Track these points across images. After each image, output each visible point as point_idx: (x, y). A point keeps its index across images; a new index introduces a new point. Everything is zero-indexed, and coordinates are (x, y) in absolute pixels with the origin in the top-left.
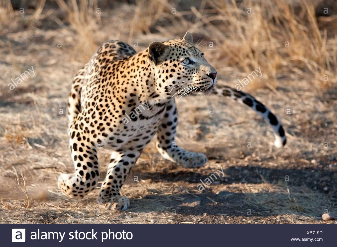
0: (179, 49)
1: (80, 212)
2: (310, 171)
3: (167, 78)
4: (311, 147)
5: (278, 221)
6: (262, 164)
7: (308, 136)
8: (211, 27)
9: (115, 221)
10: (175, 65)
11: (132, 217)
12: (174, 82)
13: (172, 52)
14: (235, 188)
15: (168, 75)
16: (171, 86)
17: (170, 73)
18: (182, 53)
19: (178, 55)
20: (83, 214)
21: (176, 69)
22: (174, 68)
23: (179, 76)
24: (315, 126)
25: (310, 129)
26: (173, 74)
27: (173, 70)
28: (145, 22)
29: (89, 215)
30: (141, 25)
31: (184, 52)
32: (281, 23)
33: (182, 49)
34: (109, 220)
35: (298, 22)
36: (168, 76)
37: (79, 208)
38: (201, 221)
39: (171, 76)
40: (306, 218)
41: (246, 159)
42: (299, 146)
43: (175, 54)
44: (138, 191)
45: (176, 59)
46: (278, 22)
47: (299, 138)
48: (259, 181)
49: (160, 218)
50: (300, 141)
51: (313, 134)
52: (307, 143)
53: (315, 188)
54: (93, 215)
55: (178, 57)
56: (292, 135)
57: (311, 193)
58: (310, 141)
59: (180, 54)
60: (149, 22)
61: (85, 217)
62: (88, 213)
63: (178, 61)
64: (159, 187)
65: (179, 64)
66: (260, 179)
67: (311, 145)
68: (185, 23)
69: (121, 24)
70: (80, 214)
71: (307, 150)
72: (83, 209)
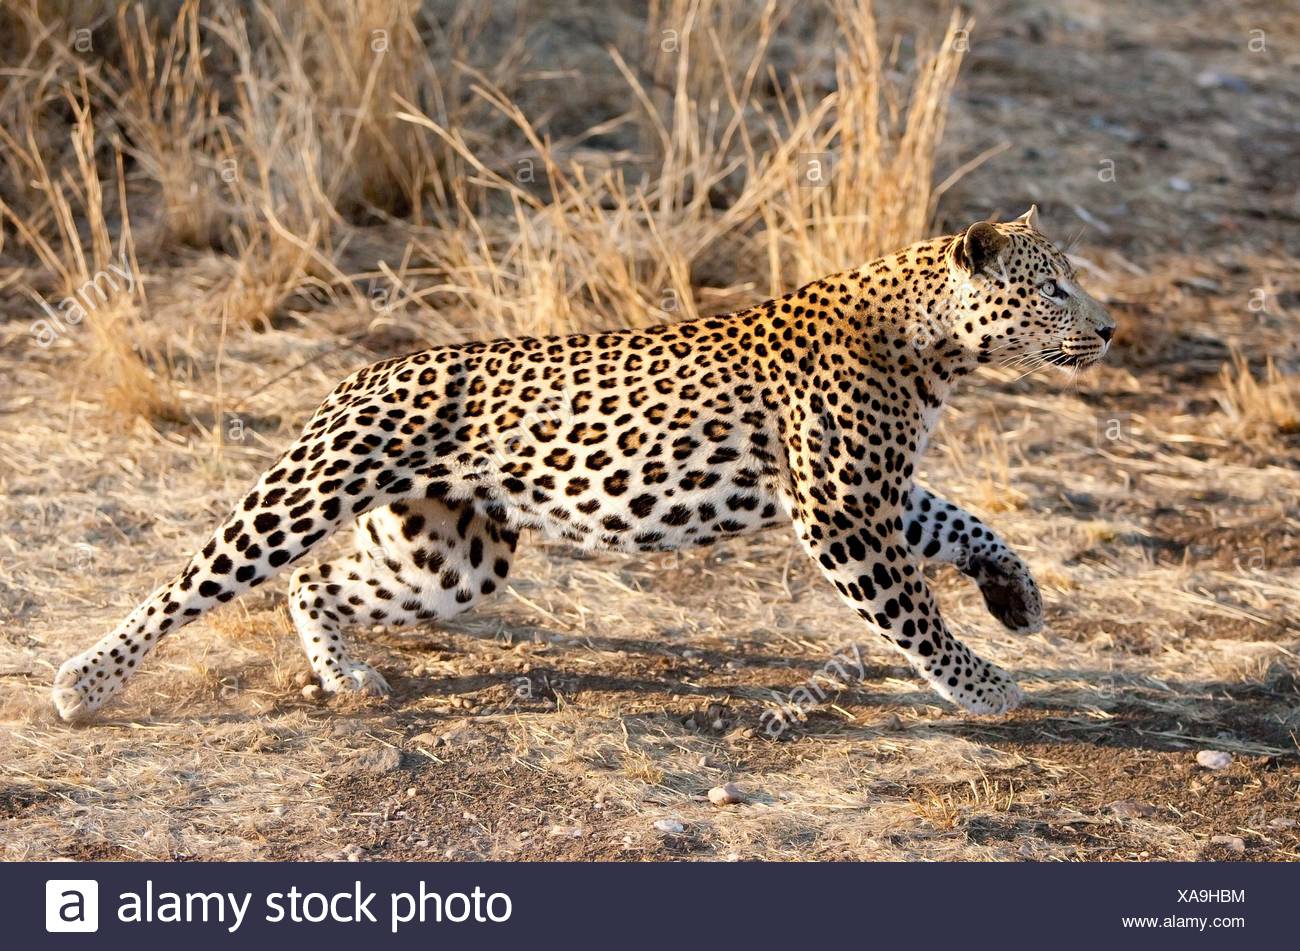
0: (1033, 254)
1: (93, 790)
2: (678, 679)
3: (994, 316)
4: (681, 617)
5: (597, 806)
6: (558, 662)
7: (674, 589)
8: (428, 312)
9: (183, 811)
10: (1021, 292)
11: (227, 799)
12: (1010, 331)
13: (1017, 256)
14: (490, 723)
15: (1000, 310)
16: (1000, 337)
17: (1005, 306)
18: (1041, 266)
19: (1032, 268)
20: (100, 792)
21: (1024, 302)
22: (1017, 297)
23: (1027, 319)
24: (690, 564)
25: (680, 571)
26: (1013, 310)
27: (1014, 303)
28: (260, 300)
29: (116, 795)
30: (251, 305)
31: (1045, 264)
32: (606, 301)
33: (1039, 255)
34: (166, 808)
35: (649, 301)
36: (1000, 314)
37: (88, 779)
38: (401, 809)
39: (1007, 315)
40: (667, 798)
41: (518, 649)
42: (650, 616)
43: (1023, 264)
44: (240, 733)
45: (1027, 277)
46: (596, 298)
47: (651, 596)
48: (548, 704)
49: (297, 803)
50: (653, 602)
51: (685, 585)
52: (672, 608)
53: (691, 722)
54: (125, 796)
55: (1031, 274)
56: (635, 588)
57: (681, 734)
58: (678, 603)
59: (1036, 266)
60: (270, 299)
61: (106, 801)
62: (114, 789)
63: (1030, 282)
64: (294, 722)
65: (1031, 291)
66: (553, 699)
67: (682, 611)
68: (360, 300)
69: (200, 305)
70: (94, 794)
71: (669, 625)
72: (99, 780)
